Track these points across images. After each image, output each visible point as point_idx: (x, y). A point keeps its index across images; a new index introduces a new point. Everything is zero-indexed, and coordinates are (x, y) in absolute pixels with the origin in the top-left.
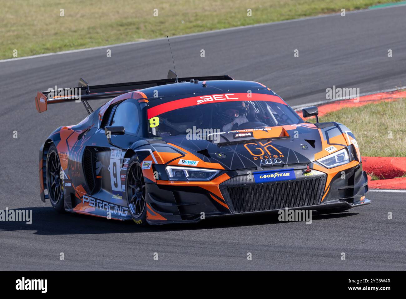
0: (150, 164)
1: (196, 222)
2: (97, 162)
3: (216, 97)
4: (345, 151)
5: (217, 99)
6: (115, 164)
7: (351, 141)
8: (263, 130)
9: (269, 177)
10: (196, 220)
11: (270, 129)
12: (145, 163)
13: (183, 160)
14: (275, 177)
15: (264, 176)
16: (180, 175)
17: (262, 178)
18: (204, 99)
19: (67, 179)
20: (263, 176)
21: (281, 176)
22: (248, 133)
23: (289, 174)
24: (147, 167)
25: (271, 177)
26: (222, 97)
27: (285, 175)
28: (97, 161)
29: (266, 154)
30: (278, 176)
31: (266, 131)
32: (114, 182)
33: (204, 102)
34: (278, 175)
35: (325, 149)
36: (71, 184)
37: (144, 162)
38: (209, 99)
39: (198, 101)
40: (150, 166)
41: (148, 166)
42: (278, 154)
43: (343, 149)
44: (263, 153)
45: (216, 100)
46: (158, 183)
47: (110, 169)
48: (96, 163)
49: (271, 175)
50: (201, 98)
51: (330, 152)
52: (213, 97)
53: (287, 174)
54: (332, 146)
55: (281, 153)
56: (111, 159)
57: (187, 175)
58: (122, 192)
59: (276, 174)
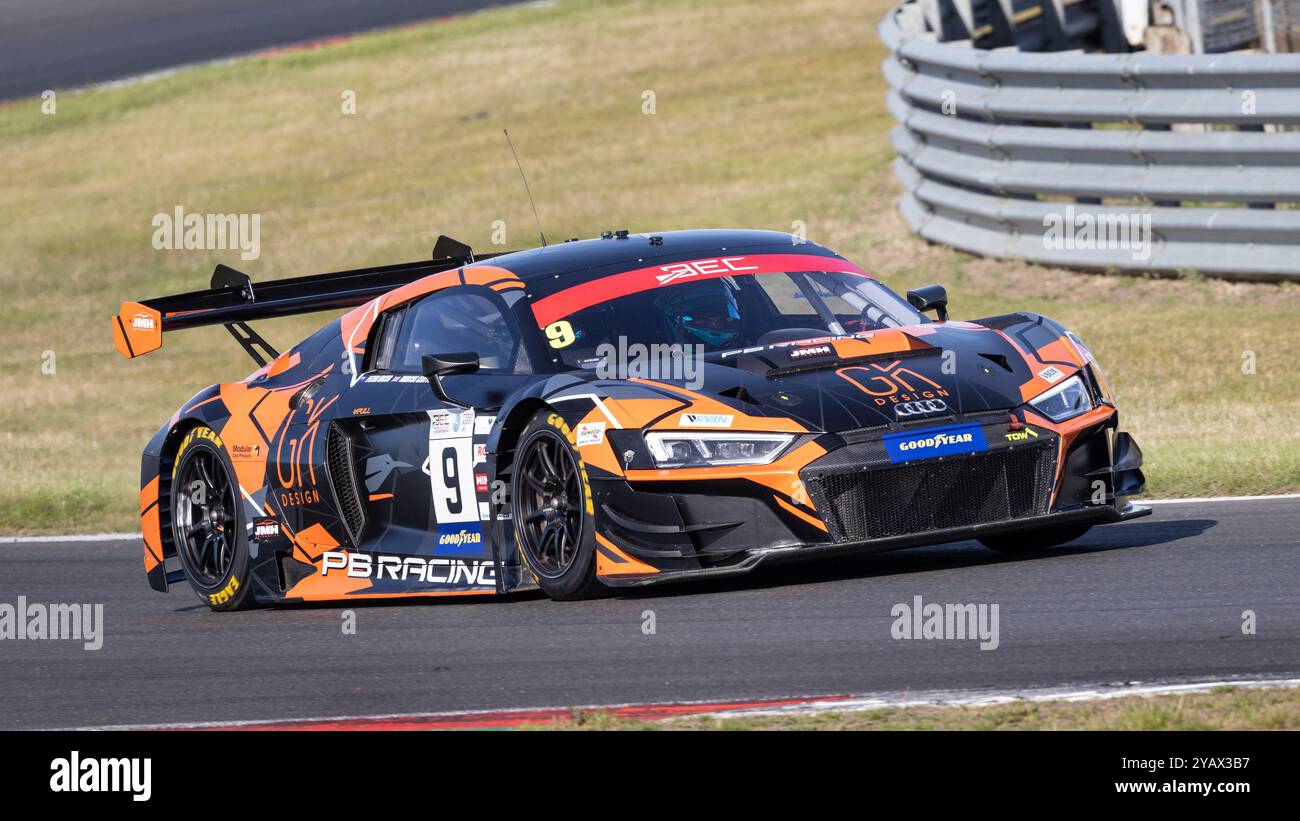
0: (598, 431)
1: (745, 569)
2: (369, 460)
3: (700, 265)
4: (1076, 379)
5: (706, 270)
6: (450, 453)
7: (1086, 357)
8: (856, 338)
9: (924, 445)
10: (746, 566)
11: (872, 336)
12: (585, 428)
13: (691, 415)
14: (936, 447)
15: (910, 444)
16: (687, 452)
17: (907, 448)
18: (674, 272)
19: (264, 515)
20: (907, 444)
21: (951, 441)
22: (821, 346)
23: (970, 436)
24: (593, 438)
25: (928, 445)
26: (716, 266)
27: (960, 438)
28: (372, 456)
29: (902, 390)
30: (945, 443)
31: (864, 340)
32: (448, 500)
33: (676, 279)
34: (943, 439)
35: (1040, 374)
36: (277, 527)
37: (580, 426)
38: (682, 271)
39: (660, 278)
40: (601, 436)
41: (595, 436)
42: (933, 390)
43: (1072, 375)
44: (895, 389)
45: (704, 272)
46: (629, 478)
47: (428, 467)
48: (366, 460)
49: (928, 441)
50: (664, 269)
51: (1052, 380)
52: (693, 267)
53: (965, 436)
54: (1050, 367)
55: (938, 387)
56: (431, 442)
57: (707, 454)
58: (481, 521)
59: (939, 437)
